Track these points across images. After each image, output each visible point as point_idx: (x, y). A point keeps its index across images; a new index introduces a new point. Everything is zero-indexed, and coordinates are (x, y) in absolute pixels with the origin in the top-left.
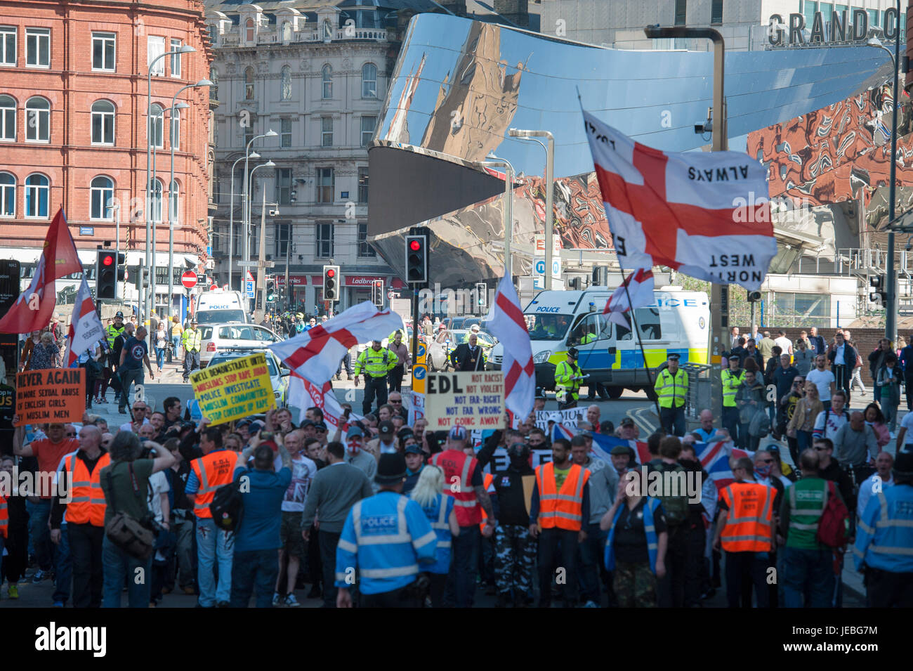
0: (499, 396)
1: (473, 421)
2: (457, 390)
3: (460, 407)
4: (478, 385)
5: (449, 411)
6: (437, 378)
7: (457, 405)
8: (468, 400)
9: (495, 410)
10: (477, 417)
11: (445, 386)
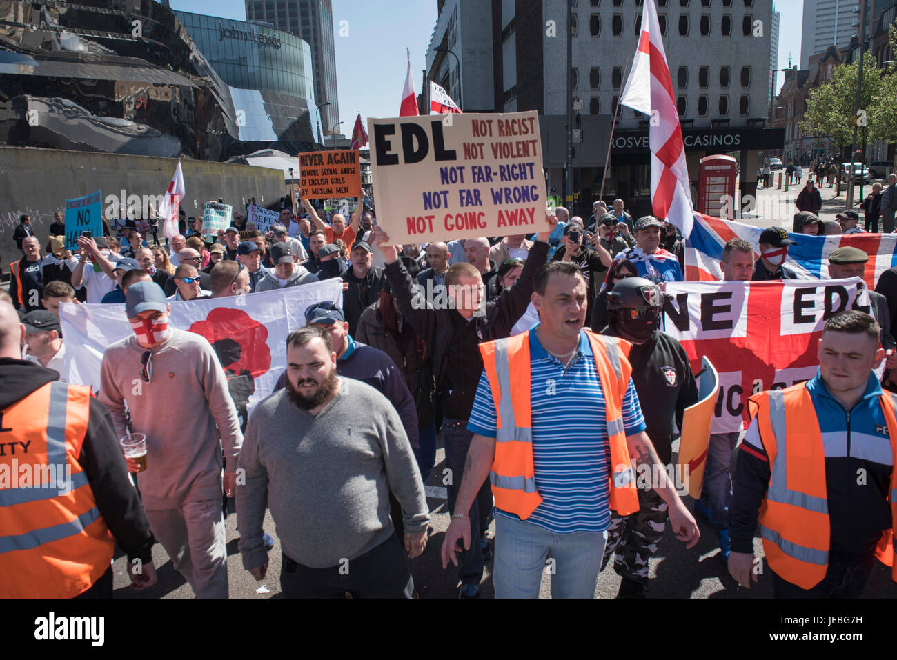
0: (531, 165)
1: (483, 219)
2: (443, 155)
3: (453, 189)
4: (487, 141)
5: (429, 200)
6: (398, 130)
7: (445, 187)
8: (468, 173)
9: (527, 194)
10: (489, 210)
11: (416, 148)
